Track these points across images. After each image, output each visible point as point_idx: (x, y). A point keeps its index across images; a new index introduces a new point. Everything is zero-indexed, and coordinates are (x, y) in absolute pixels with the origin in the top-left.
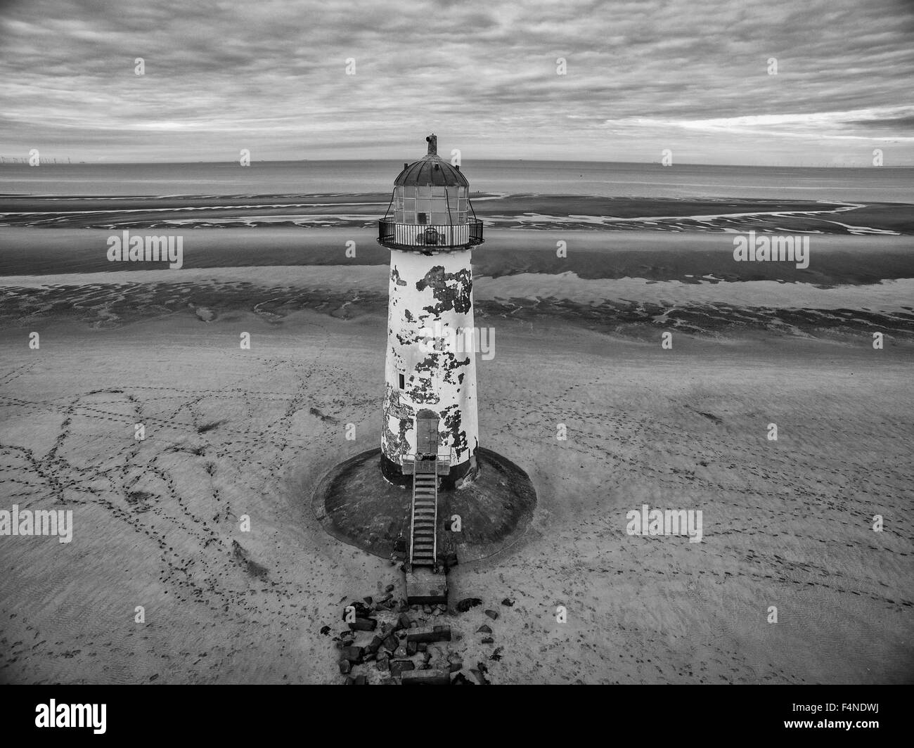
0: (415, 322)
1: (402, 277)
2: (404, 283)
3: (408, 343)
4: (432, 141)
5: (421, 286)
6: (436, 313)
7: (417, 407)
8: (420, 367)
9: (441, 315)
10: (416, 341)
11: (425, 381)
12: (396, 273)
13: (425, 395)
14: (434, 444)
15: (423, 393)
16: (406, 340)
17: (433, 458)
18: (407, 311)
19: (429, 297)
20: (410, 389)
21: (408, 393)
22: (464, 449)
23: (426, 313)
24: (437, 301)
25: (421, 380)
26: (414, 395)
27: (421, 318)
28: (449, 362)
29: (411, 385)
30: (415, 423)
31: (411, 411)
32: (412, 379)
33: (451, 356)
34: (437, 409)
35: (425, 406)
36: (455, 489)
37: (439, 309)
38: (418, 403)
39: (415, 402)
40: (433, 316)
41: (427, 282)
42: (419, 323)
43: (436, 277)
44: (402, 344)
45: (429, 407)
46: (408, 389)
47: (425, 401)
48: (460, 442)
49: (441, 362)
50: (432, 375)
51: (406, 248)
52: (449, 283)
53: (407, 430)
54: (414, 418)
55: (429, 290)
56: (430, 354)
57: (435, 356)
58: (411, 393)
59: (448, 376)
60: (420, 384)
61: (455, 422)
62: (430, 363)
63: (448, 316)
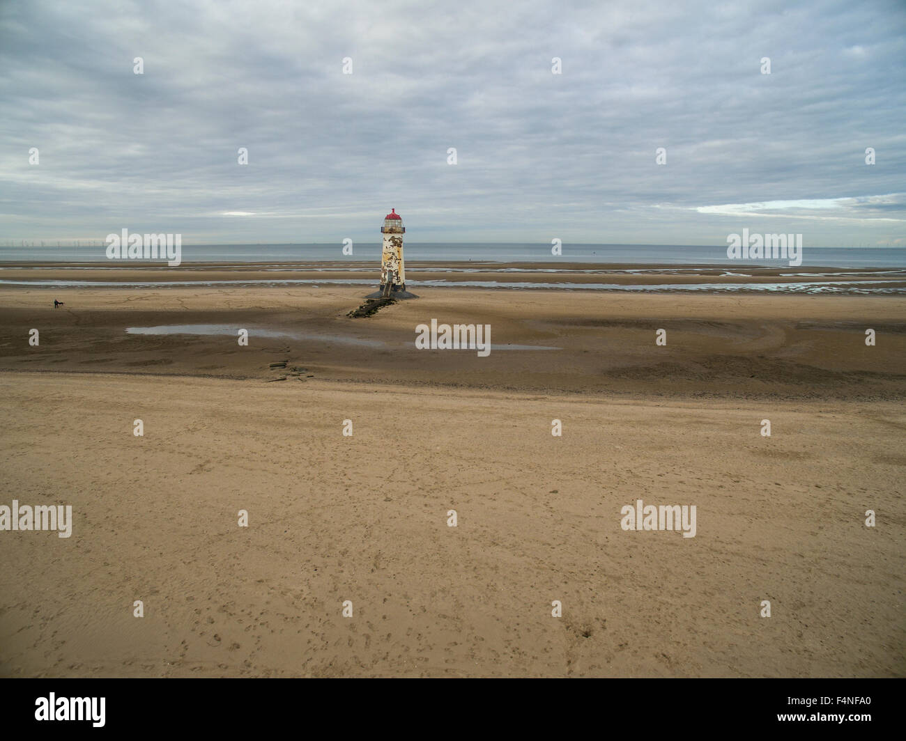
3: (387, 254)
4: (393, 210)
5: (389, 240)
8: (389, 259)
9: (394, 247)
12: (384, 239)
14: (392, 279)
15: (390, 266)
19: (391, 243)
22: (400, 281)
23: (391, 246)
24: (393, 243)
25: (389, 262)
30: (388, 274)
31: (387, 270)
32: (387, 262)
33: (396, 257)
34: (393, 269)
36: (397, 291)
38: (388, 268)
42: (389, 249)
43: (393, 239)
45: (391, 269)
48: (398, 279)
49: (394, 258)
51: (387, 233)
52: (396, 240)
53: (386, 276)
55: (391, 241)
58: (387, 265)
59: (395, 262)
60: (389, 264)
61: (397, 274)
62: (391, 258)
63: (396, 247)
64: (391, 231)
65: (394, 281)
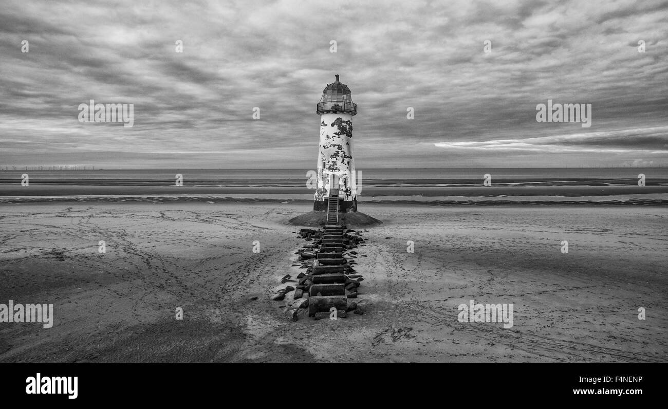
0: (330, 139)
1: (325, 123)
2: (326, 125)
3: (328, 148)
4: (337, 76)
5: (333, 125)
6: (339, 135)
8: (332, 157)
9: (340, 136)
10: (331, 146)
11: (334, 162)
12: (323, 122)
14: (337, 190)
15: (333, 168)
17: (337, 196)
18: (327, 135)
19: (336, 129)
20: (328, 166)
21: (327, 168)
22: (350, 195)
23: (335, 135)
24: (339, 130)
25: (332, 162)
26: (329, 169)
27: (333, 137)
28: (343, 155)
32: (329, 162)
33: (344, 153)
36: (346, 212)
40: (337, 136)
41: (335, 123)
42: (332, 139)
43: (338, 122)
44: (325, 149)
46: (327, 166)
47: (334, 171)
48: (347, 190)
49: (340, 155)
50: (337, 160)
51: (328, 112)
52: (343, 124)
55: (336, 126)
56: (336, 152)
57: (338, 152)
59: (343, 161)
60: (332, 164)
62: (336, 155)
63: (343, 136)
64: (335, 110)
65: (342, 195)
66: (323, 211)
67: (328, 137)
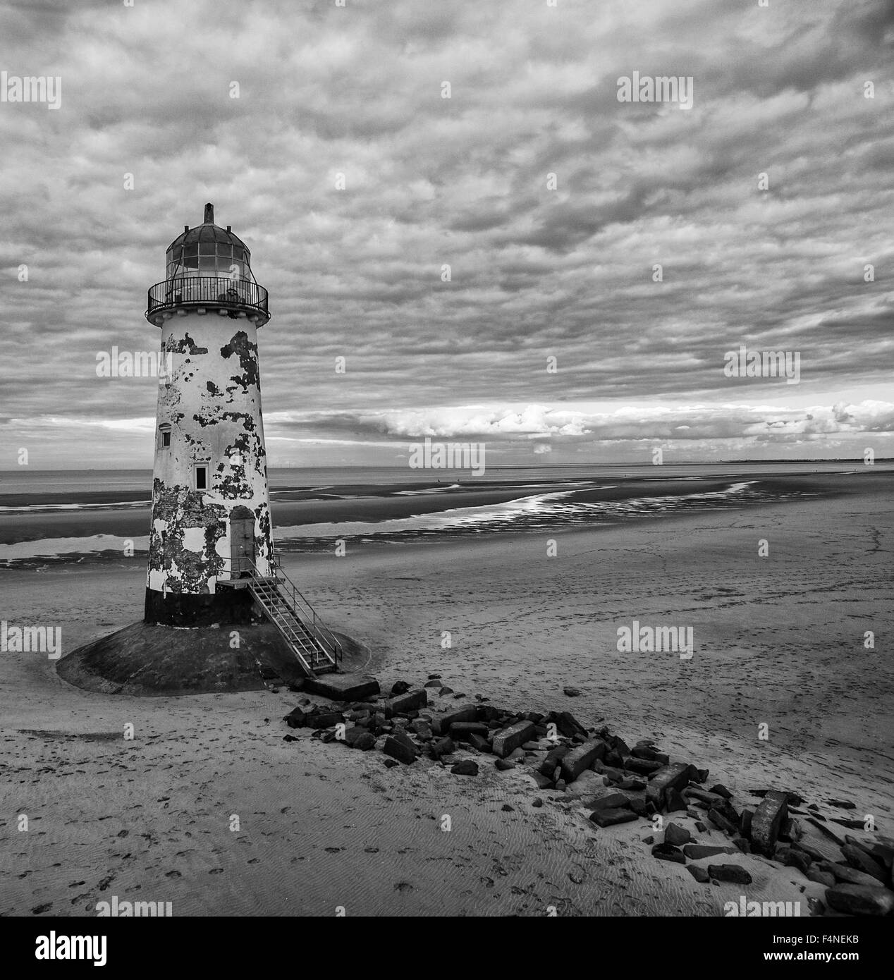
0: (222, 395)
1: (199, 345)
2: (204, 351)
3: (213, 422)
5: (226, 352)
6: (244, 385)
7: (230, 504)
8: (230, 451)
9: (249, 388)
10: (224, 418)
11: (237, 468)
13: (239, 486)
15: (236, 485)
16: (210, 419)
17: (253, 574)
18: (210, 384)
19: (236, 365)
20: (218, 483)
21: (216, 487)
23: (234, 384)
24: (244, 371)
26: (225, 489)
27: (229, 390)
28: (257, 446)
29: (220, 476)
30: (228, 527)
31: (222, 511)
32: (221, 468)
34: (252, 505)
35: (239, 502)
37: (246, 381)
38: (231, 498)
39: (227, 498)
40: (241, 387)
41: (233, 348)
42: (227, 397)
43: (242, 344)
44: (204, 425)
45: (244, 503)
46: (216, 482)
47: (239, 495)
49: (251, 445)
50: (245, 461)
52: (253, 353)
53: (217, 539)
54: (227, 520)
55: (235, 357)
56: (240, 435)
58: (221, 487)
59: (258, 464)
60: (232, 473)
61: (266, 527)
63: (254, 391)
66: (215, 626)
67: (211, 387)
